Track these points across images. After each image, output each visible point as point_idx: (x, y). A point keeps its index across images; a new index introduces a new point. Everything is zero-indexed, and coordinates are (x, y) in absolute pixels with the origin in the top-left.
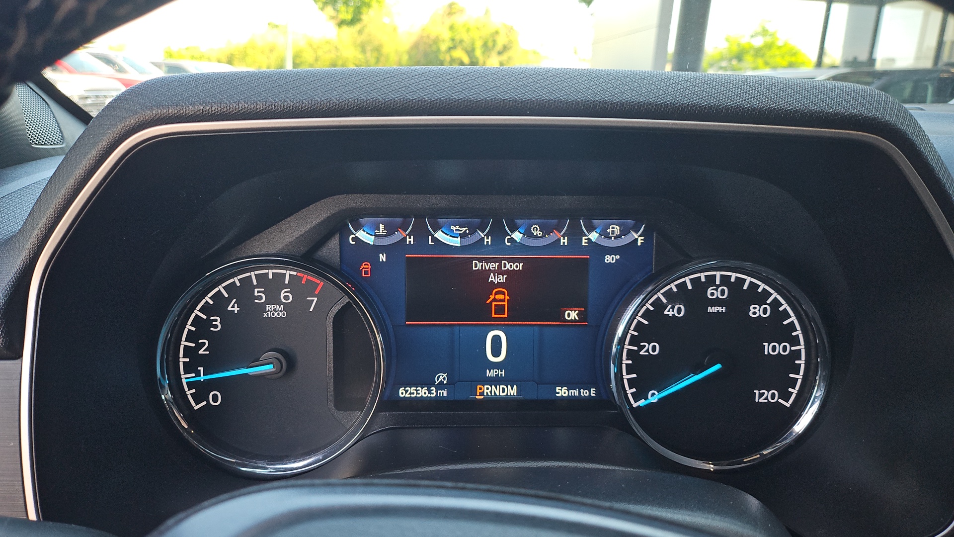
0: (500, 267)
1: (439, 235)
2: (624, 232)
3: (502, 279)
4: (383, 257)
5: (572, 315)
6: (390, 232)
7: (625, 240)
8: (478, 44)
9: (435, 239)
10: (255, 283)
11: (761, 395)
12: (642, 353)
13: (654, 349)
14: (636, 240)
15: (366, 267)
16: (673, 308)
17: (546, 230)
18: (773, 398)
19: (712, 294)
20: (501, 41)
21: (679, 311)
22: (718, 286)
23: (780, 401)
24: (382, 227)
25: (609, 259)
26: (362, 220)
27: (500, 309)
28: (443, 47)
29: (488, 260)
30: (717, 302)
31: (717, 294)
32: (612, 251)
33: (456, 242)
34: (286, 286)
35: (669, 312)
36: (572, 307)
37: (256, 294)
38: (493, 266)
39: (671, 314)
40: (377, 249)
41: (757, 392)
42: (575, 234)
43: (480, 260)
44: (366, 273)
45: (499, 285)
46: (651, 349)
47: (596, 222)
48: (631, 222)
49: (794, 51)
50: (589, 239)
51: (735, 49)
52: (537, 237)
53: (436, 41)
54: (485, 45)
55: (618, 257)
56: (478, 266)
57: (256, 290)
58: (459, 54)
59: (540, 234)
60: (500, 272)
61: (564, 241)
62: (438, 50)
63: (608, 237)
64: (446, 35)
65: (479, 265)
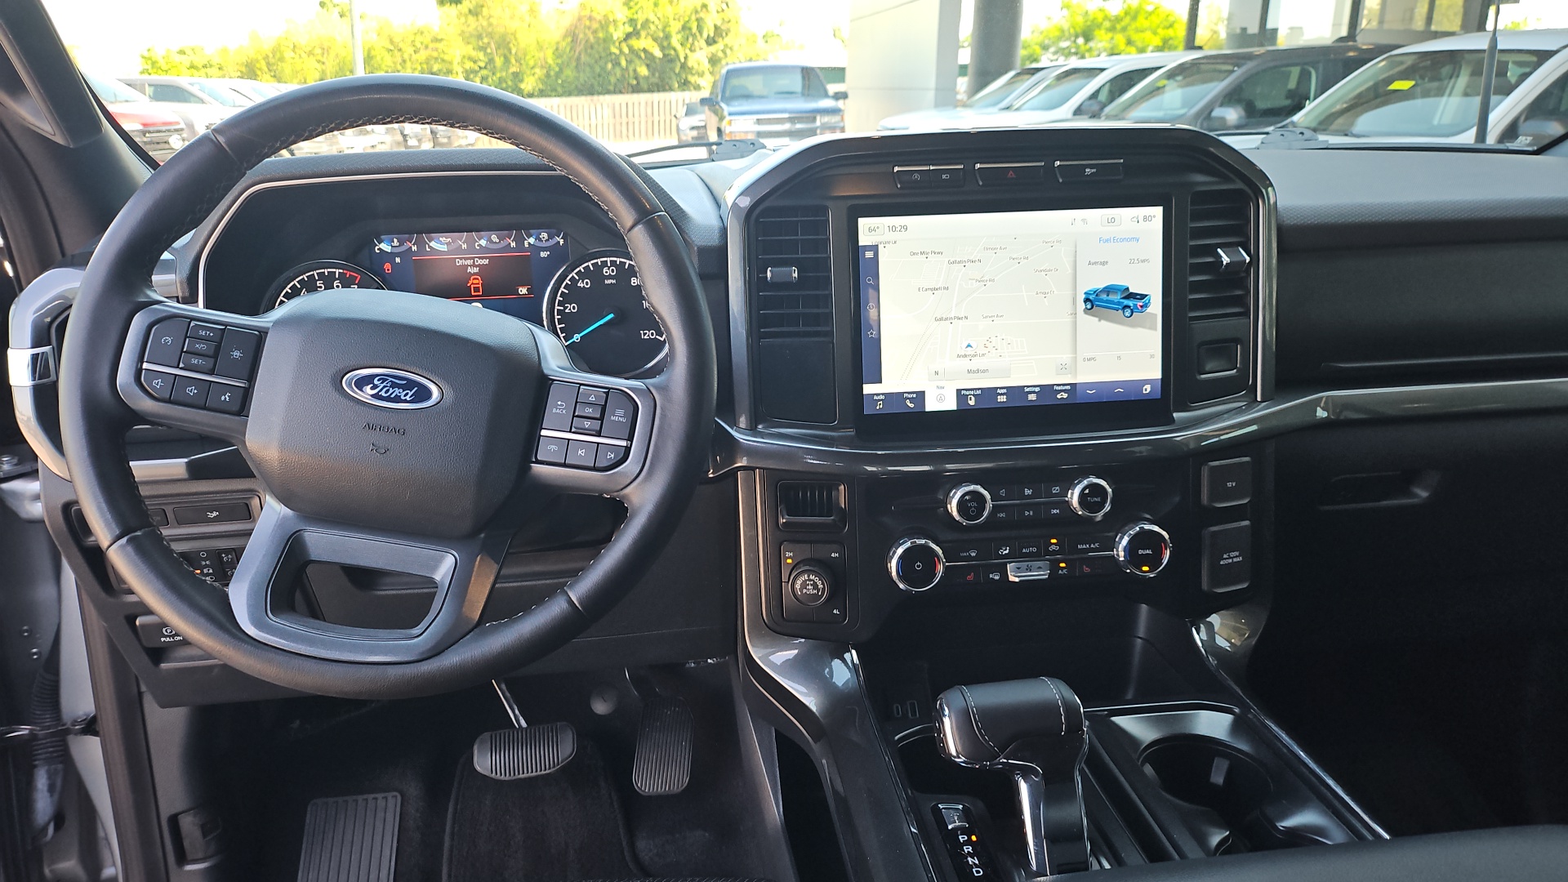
0: (474, 262)
1: (433, 244)
2: (550, 237)
3: (476, 270)
4: (398, 260)
5: (523, 291)
6: (401, 244)
7: (552, 242)
8: (675, 27)
9: (430, 247)
10: (317, 278)
11: (645, 334)
12: (567, 311)
13: (574, 308)
14: (559, 242)
15: (387, 266)
16: (583, 282)
17: (501, 239)
18: (652, 335)
19: (606, 272)
20: (711, 20)
21: (587, 283)
22: (609, 268)
23: (657, 337)
24: (395, 240)
25: (543, 254)
26: (382, 237)
27: (477, 290)
28: (618, 33)
29: (466, 259)
30: (610, 277)
31: (609, 272)
32: (545, 249)
33: (444, 248)
34: (337, 279)
35: (580, 284)
36: (523, 286)
37: (318, 285)
38: (470, 262)
39: (582, 285)
40: (393, 255)
41: (642, 332)
42: (520, 241)
43: (461, 259)
44: (388, 270)
45: (475, 274)
46: (572, 308)
47: (531, 231)
48: (554, 231)
49: (1171, 19)
50: (529, 243)
51: (1080, 21)
52: (496, 242)
53: (605, 24)
54: (685, 27)
55: (548, 253)
56: (459, 263)
57: (318, 282)
58: (643, 43)
59: (498, 241)
60: (474, 265)
61: (513, 244)
62: (608, 40)
63: (540, 240)
64: (622, 14)
65: (461, 262)
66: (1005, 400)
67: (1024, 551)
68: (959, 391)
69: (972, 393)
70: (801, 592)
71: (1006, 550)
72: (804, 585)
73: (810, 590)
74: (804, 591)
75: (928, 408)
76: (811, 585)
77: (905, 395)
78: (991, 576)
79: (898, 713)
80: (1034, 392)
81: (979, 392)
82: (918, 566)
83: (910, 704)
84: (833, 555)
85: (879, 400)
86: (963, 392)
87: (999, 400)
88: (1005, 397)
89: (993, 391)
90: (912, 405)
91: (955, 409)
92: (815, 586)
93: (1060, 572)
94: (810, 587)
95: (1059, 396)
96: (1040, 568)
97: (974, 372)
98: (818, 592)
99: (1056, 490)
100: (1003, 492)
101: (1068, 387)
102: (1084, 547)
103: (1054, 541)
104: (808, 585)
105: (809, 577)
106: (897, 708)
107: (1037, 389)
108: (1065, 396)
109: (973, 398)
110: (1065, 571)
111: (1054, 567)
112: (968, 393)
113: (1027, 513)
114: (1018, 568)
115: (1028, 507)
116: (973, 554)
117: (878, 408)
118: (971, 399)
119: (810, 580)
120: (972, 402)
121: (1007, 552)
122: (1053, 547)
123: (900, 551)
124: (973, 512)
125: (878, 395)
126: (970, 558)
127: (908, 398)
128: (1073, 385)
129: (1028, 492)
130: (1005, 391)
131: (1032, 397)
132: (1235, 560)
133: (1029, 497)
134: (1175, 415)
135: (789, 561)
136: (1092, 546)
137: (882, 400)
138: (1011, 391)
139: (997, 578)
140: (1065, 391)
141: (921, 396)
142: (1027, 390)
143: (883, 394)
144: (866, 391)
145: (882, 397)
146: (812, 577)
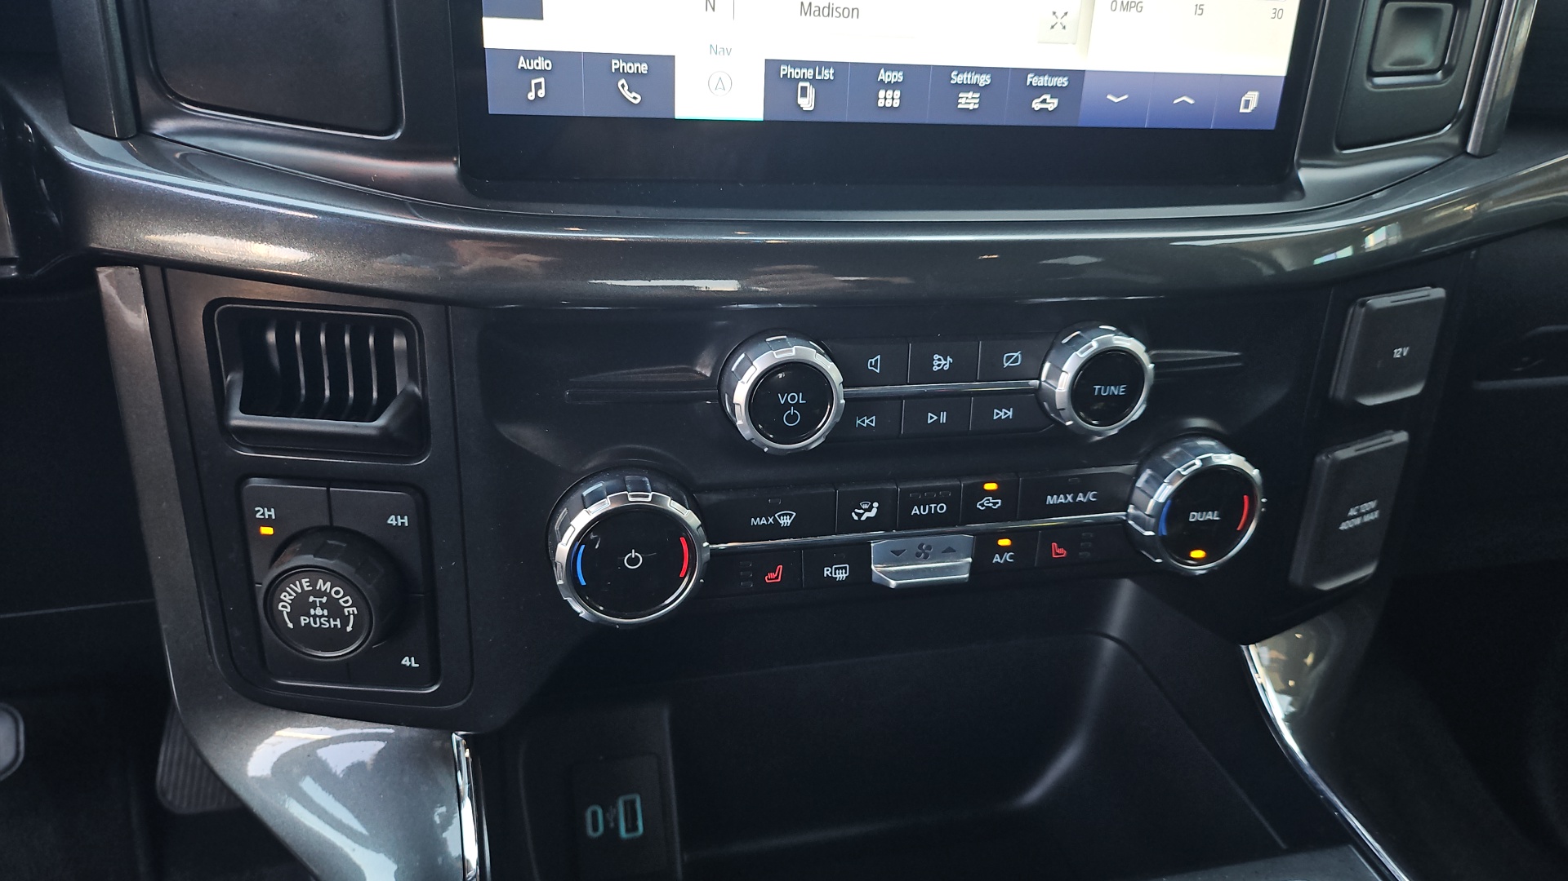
66: (896, 104)
67: (915, 511)
68: (772, 66)
69: (809, 74)
70: (296, 622)
71: (869, 510)
72: (301, 605)
73: (318, 618)
74: (304, 620)
75: (684, 110)
76: (323, 606)
77: (616, 64)
78: (827, 572)
79: (595, 829)
80: (974, 87)
81: (828, 74)
82: (632, 561)
83: (625, 803)
84: (392, 520)
85: (537, 73)
86: (785, 70)
87: (881, 103)
88: (897, 93)
89: (865, 75)
90: (634, 97)
91: (762, 119)
92: (334, 609)
93: (997, 559)
94: (319, 612)
95: (1037, 105)
96: (950, 550)
97: (820, 12)
98: (345, 622)
99: (1013, 359)
100: (875, 363)
101: (1062, 82)
102: (1062, 499)
103: (990, 486)
104: (314, 607)
105: (313, 584)
106: (595, 814)
107: (984, 80)
108: (1052, 104)
109: (811, 91)
110: (1007, 556)
111: (984, 547)
112: (796, 73)
113: (931, 418)
114: (897, 553)
115: (936, 401)
116: (785, 521)
117: (531, 96)
118: (804, 95)
119: (320, 594)
120: (807, 103)
121: (873, 513)
122: (988, 502)
123: (582, 520)
124: (792, 418)
125: (531, 55)
126: (776, 531)
127: (626, 75)
128: (1076, 76)
129: (941, 363)
130: (898, 76)
131: (969, 101)
132: (1367, 518)
133: (942, 377)
134: (1305, 175)
135: (267, 531)
136: (1081, 497)
137: (542, 73)
138: (916, 77)
139: (841, 575)
140: (1054, 91)
141: (662, 67)
142: (957, 79)
143: (546, 54)
144: (490, 42)
145: (542, 64)
146: (323, 585)
